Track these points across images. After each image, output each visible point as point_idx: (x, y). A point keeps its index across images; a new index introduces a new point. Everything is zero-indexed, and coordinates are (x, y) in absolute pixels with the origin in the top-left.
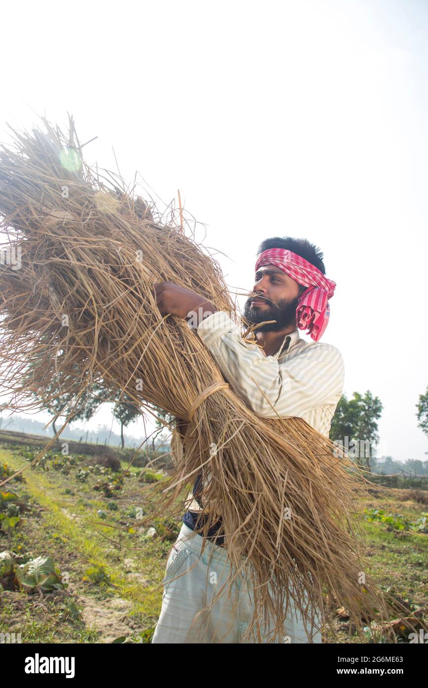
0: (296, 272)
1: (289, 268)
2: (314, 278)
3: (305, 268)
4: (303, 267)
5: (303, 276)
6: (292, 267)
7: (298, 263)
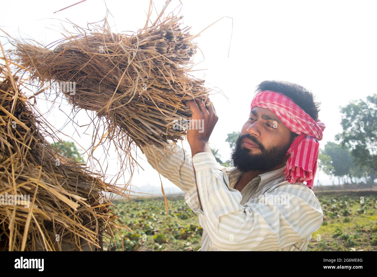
0: (291, 122)
1: (285, 117)
2: (308, 128)
3: (301, 119)
4: (298, 118)
5: (298, 125)
6: (288, 116)
7: (295, 113)
